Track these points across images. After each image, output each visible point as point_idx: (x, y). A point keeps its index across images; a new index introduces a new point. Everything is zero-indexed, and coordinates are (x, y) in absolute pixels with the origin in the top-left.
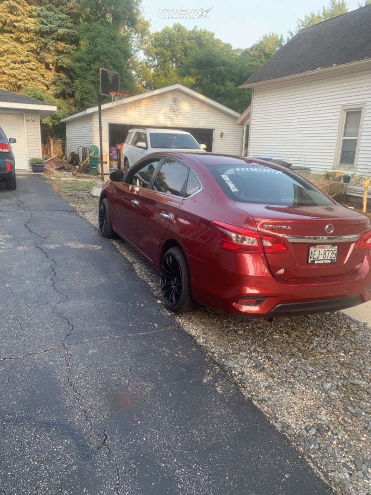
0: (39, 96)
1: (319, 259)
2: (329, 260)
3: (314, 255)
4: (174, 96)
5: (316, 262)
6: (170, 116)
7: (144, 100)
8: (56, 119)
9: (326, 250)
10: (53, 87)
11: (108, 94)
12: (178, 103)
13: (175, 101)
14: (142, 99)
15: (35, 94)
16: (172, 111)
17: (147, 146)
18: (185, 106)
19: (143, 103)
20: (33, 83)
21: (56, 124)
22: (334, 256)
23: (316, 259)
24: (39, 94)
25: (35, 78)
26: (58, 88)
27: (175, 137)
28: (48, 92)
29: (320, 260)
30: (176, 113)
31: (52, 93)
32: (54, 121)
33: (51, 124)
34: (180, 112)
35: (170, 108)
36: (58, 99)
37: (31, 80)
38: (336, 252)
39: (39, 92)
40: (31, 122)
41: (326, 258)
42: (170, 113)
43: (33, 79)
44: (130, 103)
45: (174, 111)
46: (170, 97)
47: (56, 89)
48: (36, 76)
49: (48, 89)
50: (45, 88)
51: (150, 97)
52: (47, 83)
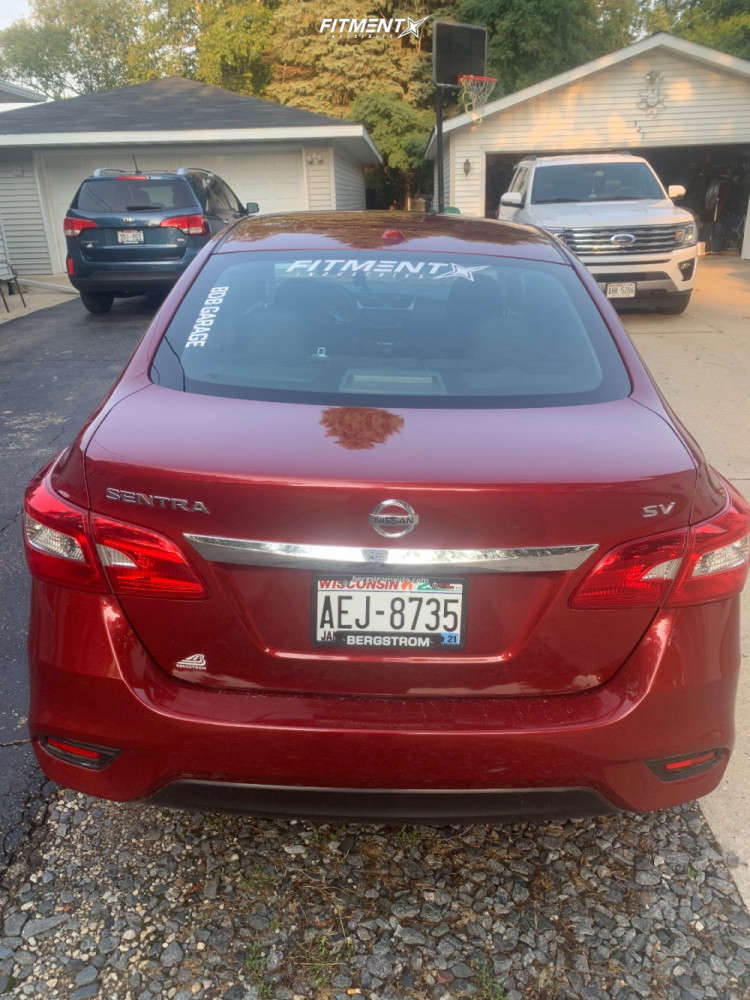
0: (382, 109)
1: (367, 629)
2: (424, 636)
3: (341, 612)
4: (650, 69)
5: (351, 641)
6: (636, 122)
7: (572, 89)
8: (415, 154)
9: (405, 596)
10: (415, 86)
11: (455, 80)
12: (661, 83)
13: (653, 78)
14: (568, 85)
15: (376, 107)
16: (644, 106)
17: (524, 200)
18: (681, 91)
19: (570, 95)
20: (378, 81)
21: (415, 166)
22: (449, 621)
23: (355, 628)
24: (383, 104)
25: (382, 70)
26: (426, 85)
27: (599, 173)
28: (405, 97)
29: (373, 634)
30: (655, 111)
31: (414, 98)
32: (411, 160)
33: (404, 167)
34: (665, 108)
35: (639, 100)
36: (424, 111)
37: (373, 75)
38: (457, 608)
39: (382, 100)
40: (316, 167)
41: (407, 628)
42: (640, 112)
43: (376, 73)
44: (538, 99)
45: (649, 106)
46: (641, 71)
47: (421, 90)
48: (382, 66)
49: (406, 91)
50: (400, 89)
51: (587, 78)
52: (405, 78)
